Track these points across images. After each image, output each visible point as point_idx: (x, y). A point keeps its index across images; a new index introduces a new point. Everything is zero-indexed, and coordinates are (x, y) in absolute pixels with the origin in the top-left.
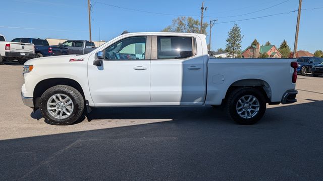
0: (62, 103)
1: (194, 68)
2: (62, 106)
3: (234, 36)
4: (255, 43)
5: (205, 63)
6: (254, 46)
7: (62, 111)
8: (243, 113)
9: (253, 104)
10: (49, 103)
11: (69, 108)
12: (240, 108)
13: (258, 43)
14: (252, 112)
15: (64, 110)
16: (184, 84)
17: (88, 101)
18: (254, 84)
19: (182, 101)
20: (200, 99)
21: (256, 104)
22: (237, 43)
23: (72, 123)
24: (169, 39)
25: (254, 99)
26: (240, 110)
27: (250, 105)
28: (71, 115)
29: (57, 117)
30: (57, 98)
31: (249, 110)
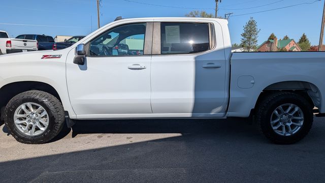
0: (34, 115)
1: (212, 67)
2: (35, 119)
3: (250, 31)
4: (272, 37)
5: (227, 58)
6: (271, 41)
7: (34, 126)
8: (280, 129)
9: (294, 115)
10: (17, 115)
11: (43, 121)
12: (275, 121)
13: (275, 37)
14: (293, 127)
15: (37, 124)
16: (198, 88)
17: (67, 112)
18: (294, 88)
19: (194, 111)
20: (219, 109)
21: (298, 116)
22: (253, 37)
23: (47, 141)
24: (178, 27)
25: (297, 109)
26: (276, 124)
27: (290, 117)
28: (46, 131)
29: (28, 134)
30: (27, 108)
31: (289, 124)
